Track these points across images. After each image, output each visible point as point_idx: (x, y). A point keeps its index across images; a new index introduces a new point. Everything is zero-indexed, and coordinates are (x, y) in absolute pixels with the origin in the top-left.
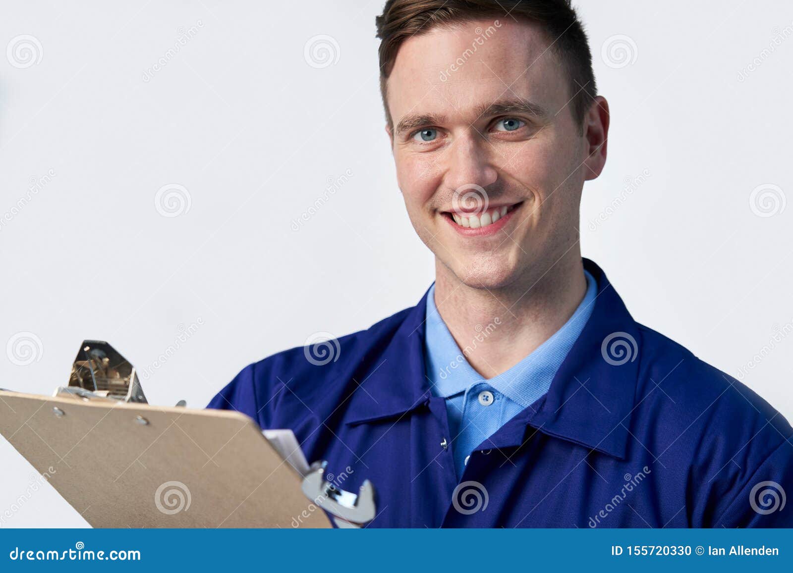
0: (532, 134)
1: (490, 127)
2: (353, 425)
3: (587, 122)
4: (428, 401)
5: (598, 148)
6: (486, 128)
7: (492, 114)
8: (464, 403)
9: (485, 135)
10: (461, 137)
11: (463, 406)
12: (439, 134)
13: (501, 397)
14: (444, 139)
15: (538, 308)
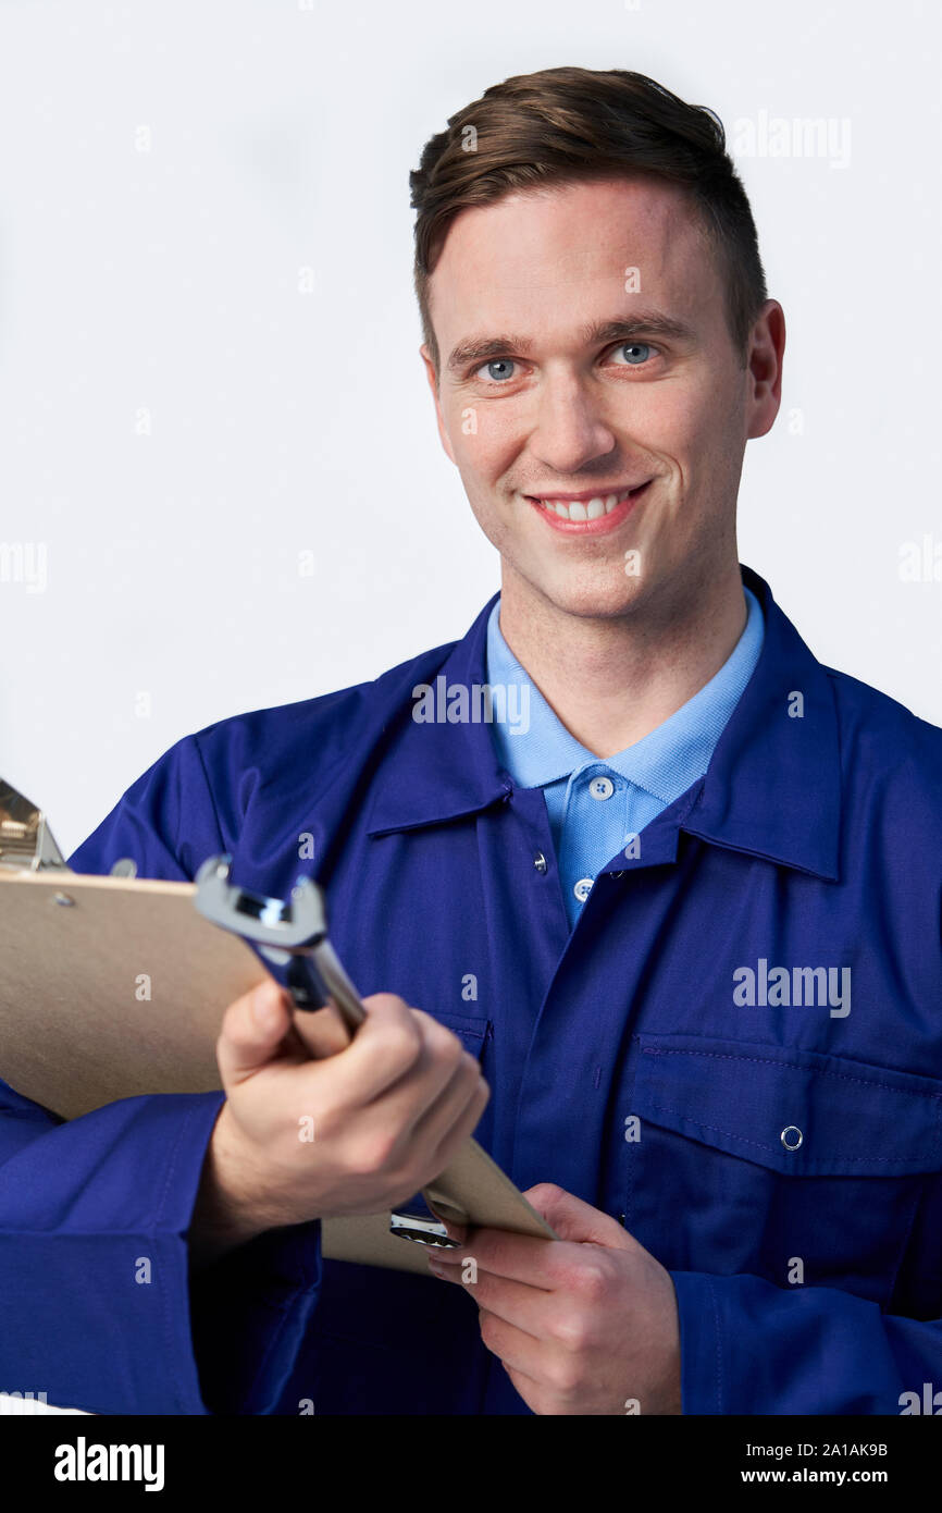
0: (669, 370)
1: (602, 357)
2: (379, 837)
3: (753, 343)
4: (511, 794)
5: (768, 385)
6: (596, 358)
7: (608, 337)
8: (567, 797)
9: (595, 371)
10: (558, 375)
11: (566, 801)
12: (518, 369)
13: (625, 785)
14: (528, 378)
15: (676, 645)
